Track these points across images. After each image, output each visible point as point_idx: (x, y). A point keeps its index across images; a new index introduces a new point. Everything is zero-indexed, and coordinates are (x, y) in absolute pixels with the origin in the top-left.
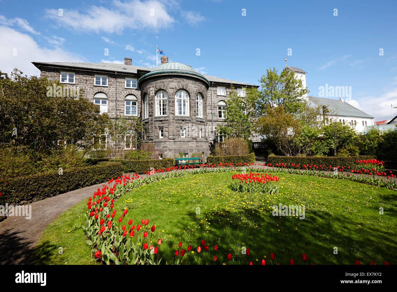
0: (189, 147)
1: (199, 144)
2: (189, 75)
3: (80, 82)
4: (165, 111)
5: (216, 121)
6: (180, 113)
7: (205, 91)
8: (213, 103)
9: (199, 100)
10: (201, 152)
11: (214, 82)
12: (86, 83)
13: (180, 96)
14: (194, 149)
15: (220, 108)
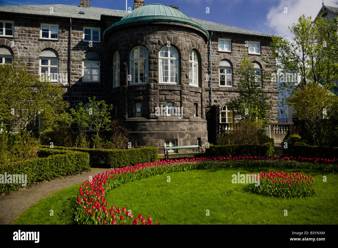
0: (178, 130)
1: (193, 126)
2: (180, 24)
3: (21, 35)
4: (144, 77)
5: (216, 91)
6: (166, 80)
7: (201, 47)
8: (213, 64)
9: (193, 61)
10: (196, 138)
11: (214, 32)
12: (29, 36)
13: (166, 55)
14: (186, 133)
15: (222, 71)
